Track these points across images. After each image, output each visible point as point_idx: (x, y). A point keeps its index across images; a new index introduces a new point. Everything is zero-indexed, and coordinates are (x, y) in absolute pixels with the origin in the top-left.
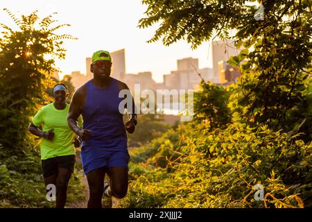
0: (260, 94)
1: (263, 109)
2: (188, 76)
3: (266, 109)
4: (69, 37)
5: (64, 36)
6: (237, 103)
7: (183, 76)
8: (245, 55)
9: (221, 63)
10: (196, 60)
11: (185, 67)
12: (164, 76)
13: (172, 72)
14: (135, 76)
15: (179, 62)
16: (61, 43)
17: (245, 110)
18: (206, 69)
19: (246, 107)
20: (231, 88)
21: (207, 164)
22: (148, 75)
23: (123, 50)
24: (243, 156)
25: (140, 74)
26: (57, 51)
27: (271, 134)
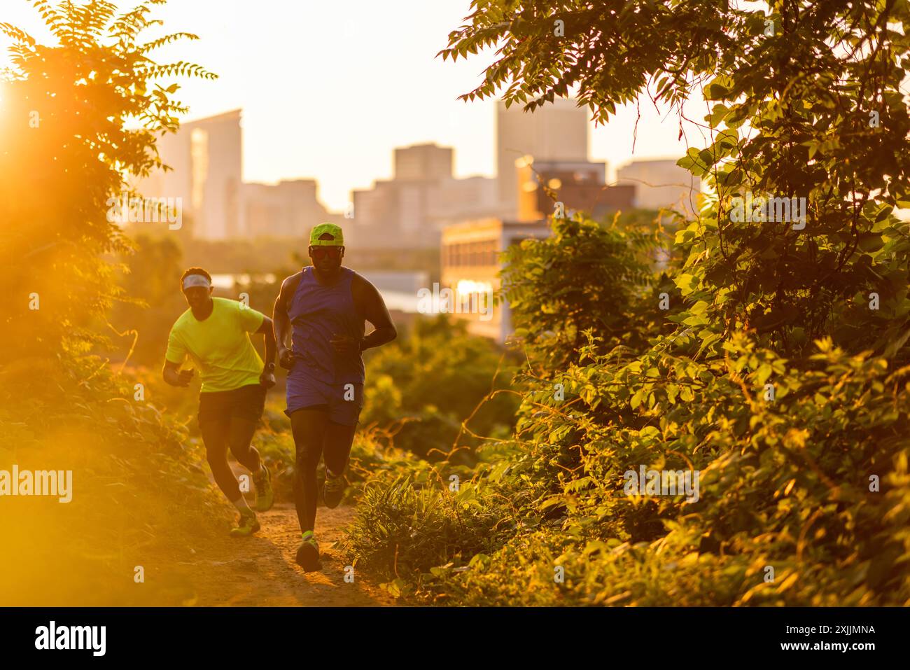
0: (771, 254)
1: (770, 297)
2: (424, 196)
3: (780, 296)
4: (195, 70)
5: (177, 67)
6: (703, 277)
7: (410, 196)
8: (728, 146)
9: (524, 163)
10: (448, 153)
11: (414, 170)
12: (356, 195)
13: (379, 184)
14: (269, 189)
15: (400, 154)
16: (173, 88)
17: (722, 296)
18: (477, 180)
19: (726, 291)
20: (687, 236)
21: (620, 440)
22: (308, 187)
23: (239, 111)
24: (765, 417)
25: (285, 185)
26: (159, 109)
27: (841, 361)
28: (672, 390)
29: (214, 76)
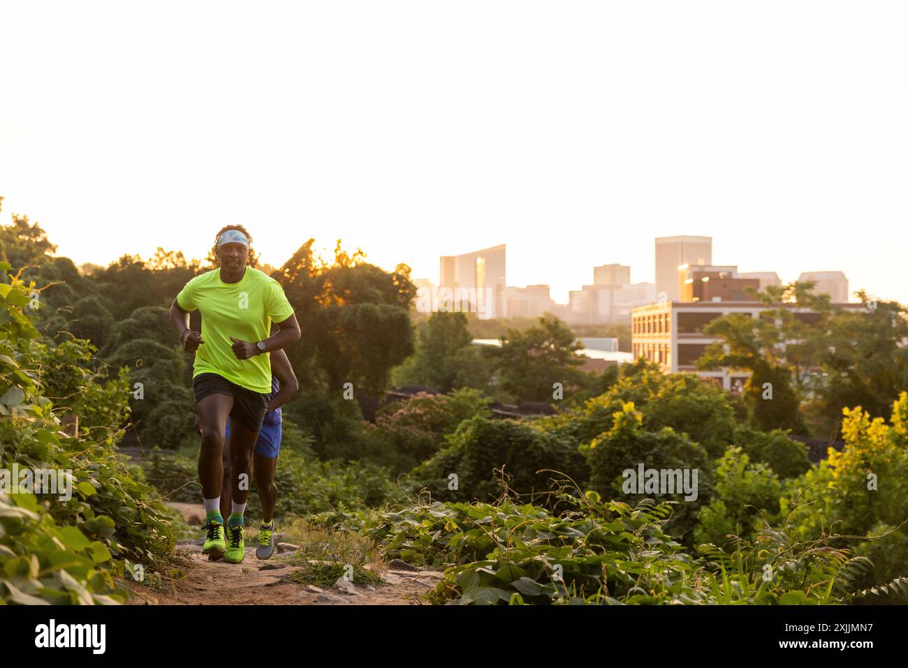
2: (612, 294)
7: (604, 295)
10: (627, 269)
11: (606, 280)
12: (571, 293)
13: (584, 287)
14: (521, 291)
15: (597, 270)
18: (644, 285)
22: (544, 289)
23: (504, 245)
25: (530, 288)
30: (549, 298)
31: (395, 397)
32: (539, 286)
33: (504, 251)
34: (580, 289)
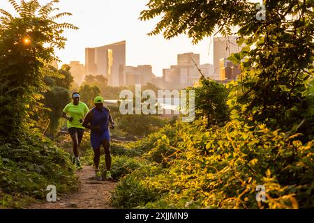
0: (260, 92)
1: (262, 108)
2: (188, 71)
3: (265, 107)
4: (71, 26)
5: (64, 25)
6: (236, 100)
8: (246, 52)
9: (222, 60)
10: (198, 56)
11: (185, 62)
12: (164, 70)
13: (172, 67)
14: (134, 68)
15: (179, 56)
16: (61, 31)
17: (244, 107)
18: (207, 65)
19: (245, 105)
20: (230, 85)
21: (203, 161)
22: (148, 68)
23: (125, 41)
24: (239, 154)
25: (140, 67)
26: (57, 39)
27: (268, 133)
28: (220, 142)
29: (77, 28)
30: (152, 73)
31: (61, 133)
32: (145, 66)
33: (125, 45)
34: (170, 68)
